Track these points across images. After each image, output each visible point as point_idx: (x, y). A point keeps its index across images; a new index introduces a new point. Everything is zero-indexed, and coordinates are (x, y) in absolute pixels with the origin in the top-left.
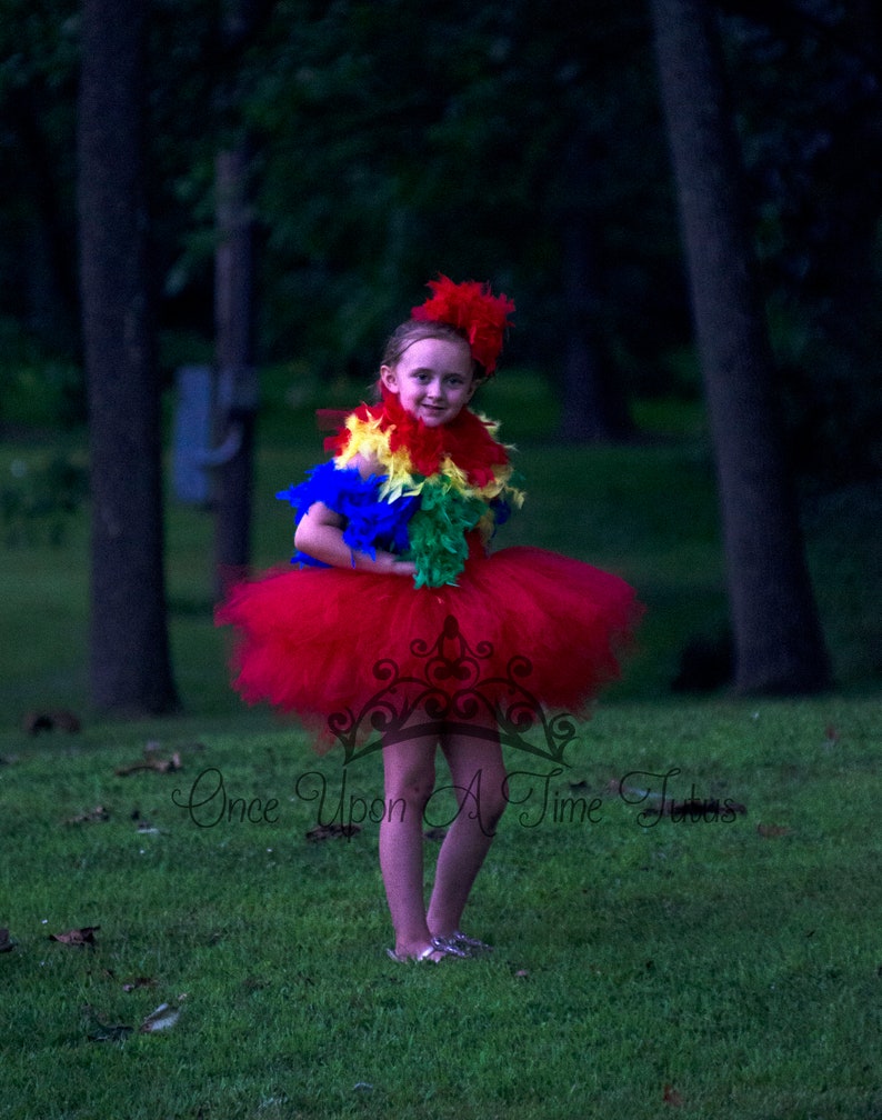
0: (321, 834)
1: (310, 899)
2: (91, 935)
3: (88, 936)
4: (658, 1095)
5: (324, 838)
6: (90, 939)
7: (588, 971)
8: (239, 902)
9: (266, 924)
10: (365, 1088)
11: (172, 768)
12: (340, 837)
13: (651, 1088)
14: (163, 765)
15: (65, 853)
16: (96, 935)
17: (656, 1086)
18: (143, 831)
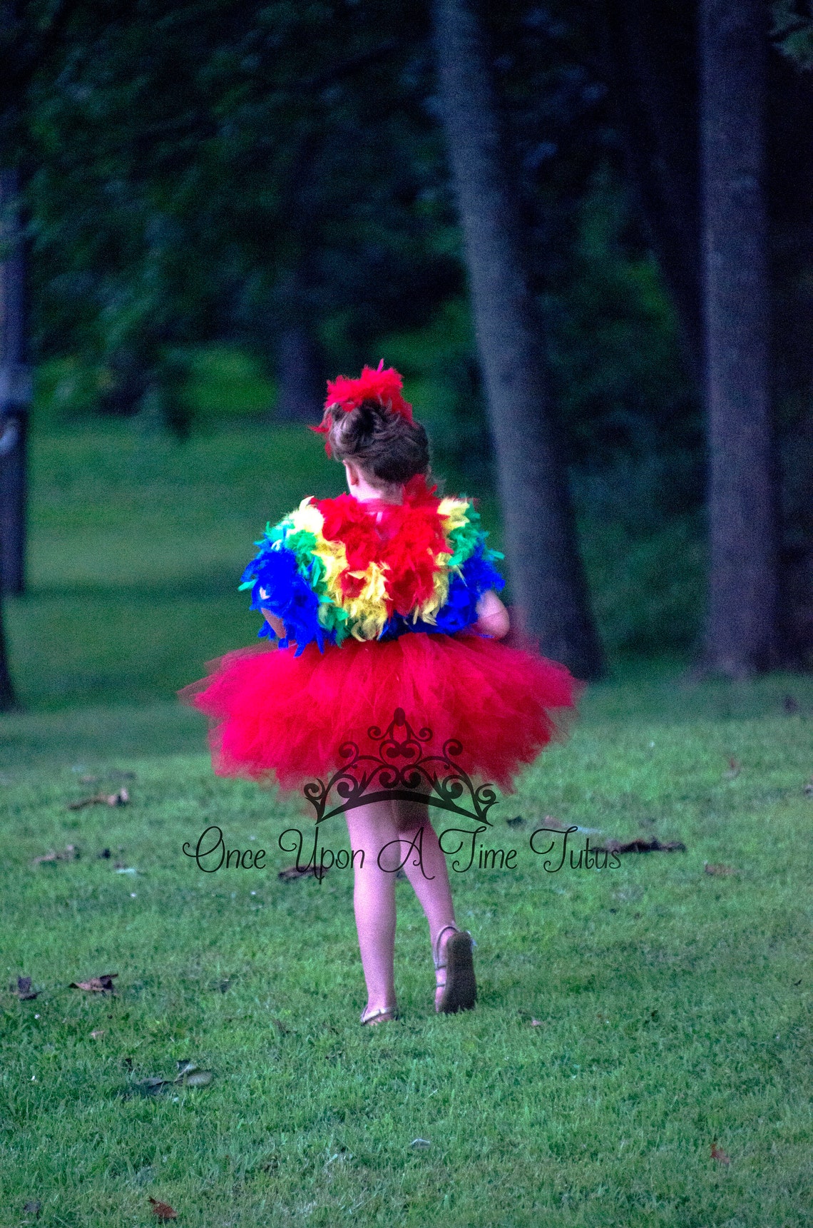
0: (292, 874)
1: (305, 943)
2: (110, 982)
3: (107, 983)
4: (705, 1151)
5: (295, 878)
6: (109, 986)
7: (597, 1020)
8: (240, 946)
9: (271, 969)
10: (422, 1144)
11: (120, 802)
12: (310, 877)
13: (696, 1145)
14: (112, 799)
15: (52, 894)
16: (115, 982)
17: (700, 1142)
18: (121, 871)
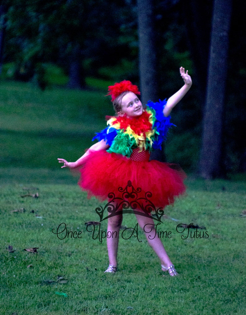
1: (94, 245)
2: (36, 250)
8: (74, 243)
9: (83, 251)
10: (131, 308)
11: (36, 197)
14: (34, 195)
15: (17, 222)
16: (37, 250)
18: (38, 217)
